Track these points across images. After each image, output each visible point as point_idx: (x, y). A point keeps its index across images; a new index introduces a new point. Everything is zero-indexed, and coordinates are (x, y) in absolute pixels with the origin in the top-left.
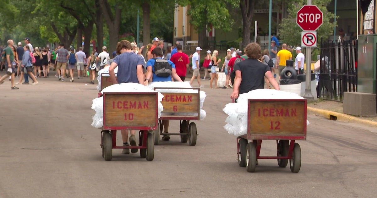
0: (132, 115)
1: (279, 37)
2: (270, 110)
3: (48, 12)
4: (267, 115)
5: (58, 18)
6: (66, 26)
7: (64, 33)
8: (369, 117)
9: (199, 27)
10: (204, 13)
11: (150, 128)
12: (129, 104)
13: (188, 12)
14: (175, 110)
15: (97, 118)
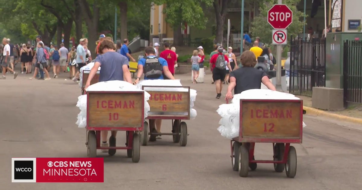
0: (117, 114)
1: (251, 34)
2: (264, 110)
3: (29, 10)
4: (260, 117)
5: (38, 16)
6: (46, 23)
7: (45, 30)
8: (337, 110)
9: (175, 25)
10: (179, 11)
11: (135, 129)
12: (114, 103)
13: (164, 10)
14: (164, 109)
15: (81, 117)
